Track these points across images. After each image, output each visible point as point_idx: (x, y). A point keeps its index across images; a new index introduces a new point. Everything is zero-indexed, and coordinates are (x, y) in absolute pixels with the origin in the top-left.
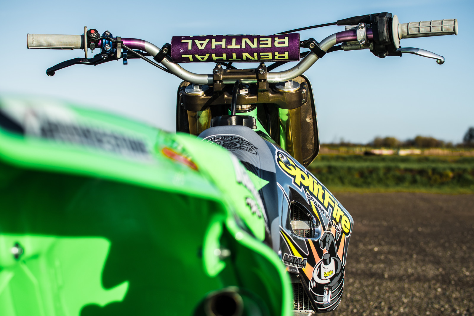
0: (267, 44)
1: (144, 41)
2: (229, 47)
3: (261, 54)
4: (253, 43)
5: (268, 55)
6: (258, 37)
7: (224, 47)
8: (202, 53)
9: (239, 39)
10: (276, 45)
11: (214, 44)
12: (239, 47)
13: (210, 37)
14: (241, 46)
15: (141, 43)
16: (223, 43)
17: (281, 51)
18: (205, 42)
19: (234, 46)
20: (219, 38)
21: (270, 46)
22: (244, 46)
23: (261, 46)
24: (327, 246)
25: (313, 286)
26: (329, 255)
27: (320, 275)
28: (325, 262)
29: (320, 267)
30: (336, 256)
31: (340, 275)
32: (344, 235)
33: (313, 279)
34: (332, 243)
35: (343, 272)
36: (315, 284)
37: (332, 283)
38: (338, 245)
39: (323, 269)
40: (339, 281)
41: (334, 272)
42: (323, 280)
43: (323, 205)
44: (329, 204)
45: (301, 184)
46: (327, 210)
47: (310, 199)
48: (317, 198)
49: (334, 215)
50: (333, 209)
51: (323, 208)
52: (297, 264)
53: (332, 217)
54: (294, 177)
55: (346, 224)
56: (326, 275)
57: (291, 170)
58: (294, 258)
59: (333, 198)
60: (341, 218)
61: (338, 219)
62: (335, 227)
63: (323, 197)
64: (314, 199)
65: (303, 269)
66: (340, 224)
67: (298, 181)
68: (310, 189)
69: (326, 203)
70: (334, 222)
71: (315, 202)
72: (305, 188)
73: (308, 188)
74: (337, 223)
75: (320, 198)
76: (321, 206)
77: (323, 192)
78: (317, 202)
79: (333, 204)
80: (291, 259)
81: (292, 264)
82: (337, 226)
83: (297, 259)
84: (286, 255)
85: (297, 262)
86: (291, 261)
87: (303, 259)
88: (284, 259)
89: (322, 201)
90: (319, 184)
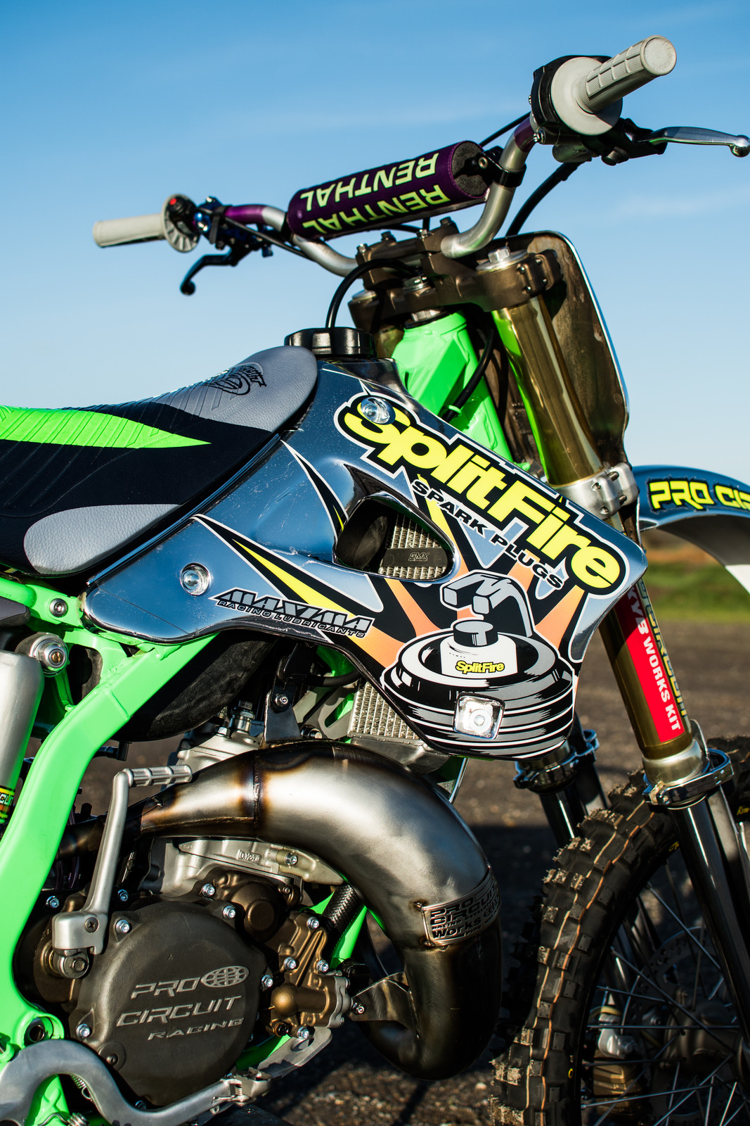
0: (405, 175)
1: (262, 207)
2: (358, 193)
3: (403, 197)
4: (388, 178)
5: (412, 199)
6: (397, 165)
7: (350, 195)
8: (326, 212)
9: (372, 173)
10: (419, 174)
11: (340, 190)
12: (369, 190)
13: (336, 182)
14: (372, 189)
15: (257, 212)
16: (349, 188)
18: (328, 191)
20: (346, 181)
21: (410, 178)
22: (376, 188)
23: (398, 182)
24: (481, 605)
25: (397, 682)
26: (489, 627)
27: (433, 663)
28: (465, 639)
29: (435, 646)
30: (529, 633)
31: (549, 681)
32: (577, 592)
33: (400, 667)
34: (510, 601)
35: (565, 676)
36: (407, 680)
37: (502, 692)
38: (541, 609)
39: (450, 653)
40: (545, 694)
41: (512, 669)
42: (449, 676)
43: (484, 513)
44: (516, 513)
45: (402, 461)
46: (501, 525)
47: (426, 496)
48: (462, 497)
49: (535, 539)
50: (533, 526)
51: (481, 521)
52: (321, 622)
53: (522, 543)
54: (380, 447)
55: (596, 567)
56: (465, 669)
57: (380, 431)
58: (299, 608)
59: (548, 506)
60: (571, 551)
61: (552, 551)
62: (535, 568)
63: (494, 495)
64: (447, 498)
65: (354, 638)
66: (562, 564)
67: (389, 456)
68: (438, 475)
69: (500, 510)
70: (528, 555)
71: (449, 503)
72: (413, 471)
73: (427, 473)
74: (545, 559)
75: (478, 496)
76: (474, 516)
77: (502, 486)
78: (459, 505)
79: (536, 516)
80: (280, 605)
81: (282, 616)
82: (547, 566)
83: (319, 612)
84: (245, 593)
85: (318, 619)
86: (282, 611)
87: (351, 616)
88: (228, 597)
89: (483, 504)
90: (492, 468)
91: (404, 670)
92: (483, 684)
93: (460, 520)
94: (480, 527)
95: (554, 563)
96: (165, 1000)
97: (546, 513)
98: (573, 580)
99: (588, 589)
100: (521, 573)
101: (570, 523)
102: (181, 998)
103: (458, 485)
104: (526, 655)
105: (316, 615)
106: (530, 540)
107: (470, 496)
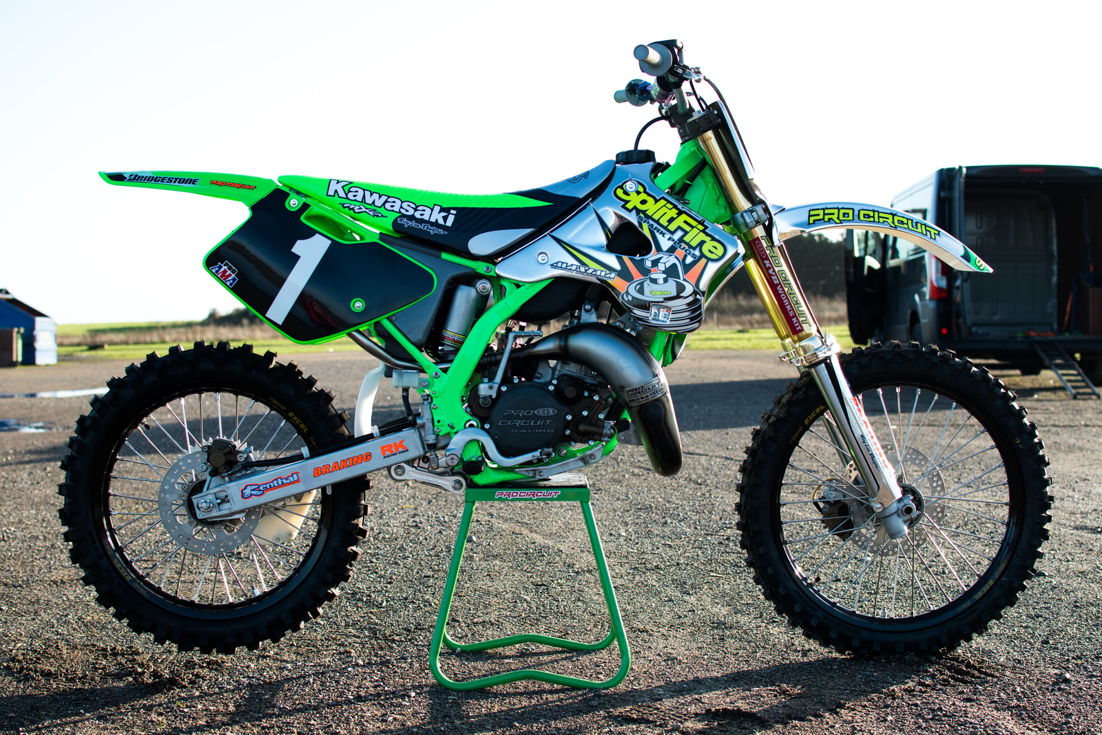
24: (661, 267)
25: (626, 299)
26: (665, 276)
27: (641, 291)
28: (654, 281)
29: (642, 284)
30: (682, 278)
31: (691, 299)
32: (704, 261)
33: (627, 293)
34: (674, 265)
35: (698, 297)
36: (630, 298)
37: (670, 304)
38: (687, 268)
39: (648, 286)
40: (688, 304)
41: (674, 294)
42: (647, 297)
43: (665, 228)
44: (679, 228)
45: (635, 208)
46: (673, 233)
47: (642, 222)
48: (657, 222)
49: (687, 239)
50: (686, 233)
51: (664, 231)
52: (595, 275)
53: (681, 240)
54: (627, 202)
55: (713, 250)
56: (654, 293)
57: (629, 195)
58: (586, 269)
59: (694, 223)
60: (703, 242)
61: (694, 244)
62: (686, 251)
63: (671, 220)
64: (651, 222)
65: (609, 281)
66: (698, 249)
67: (629, 206)
68: (649, 213)
69: (672, 227)
70: (683, 245)
71: (651, 225)
72: (638, 211)
73: (644, 212)
74: (690, 247)
75: (664, 221)
76: (661, 229)
77: (675, 216)
78: (655, 225)
79: (687, 228)
80: (578, 268)
81: (579, 272)
82: (691, 250)
83: (595, 271)
84: (563, 263)
85: (594, 273)
86: (578, 270)
87: (608, 272)
88: (556, 265)
89: (665, 224)
90: (673, 208)
91: (629, 294)
92: (662, 300)
93: (655, 232)
94: (664, 234)
95: (694, 249)
96: (518, 417)
97: (692, 227)
98: (702, 256)
99: (709, 260)
100: (680, 253)
101: (703, 231)
102: (524, 417)
103: (656, 217)
104: (681, 288)
105: (593, 271)
106: (685, 239)
107: (661, 221)
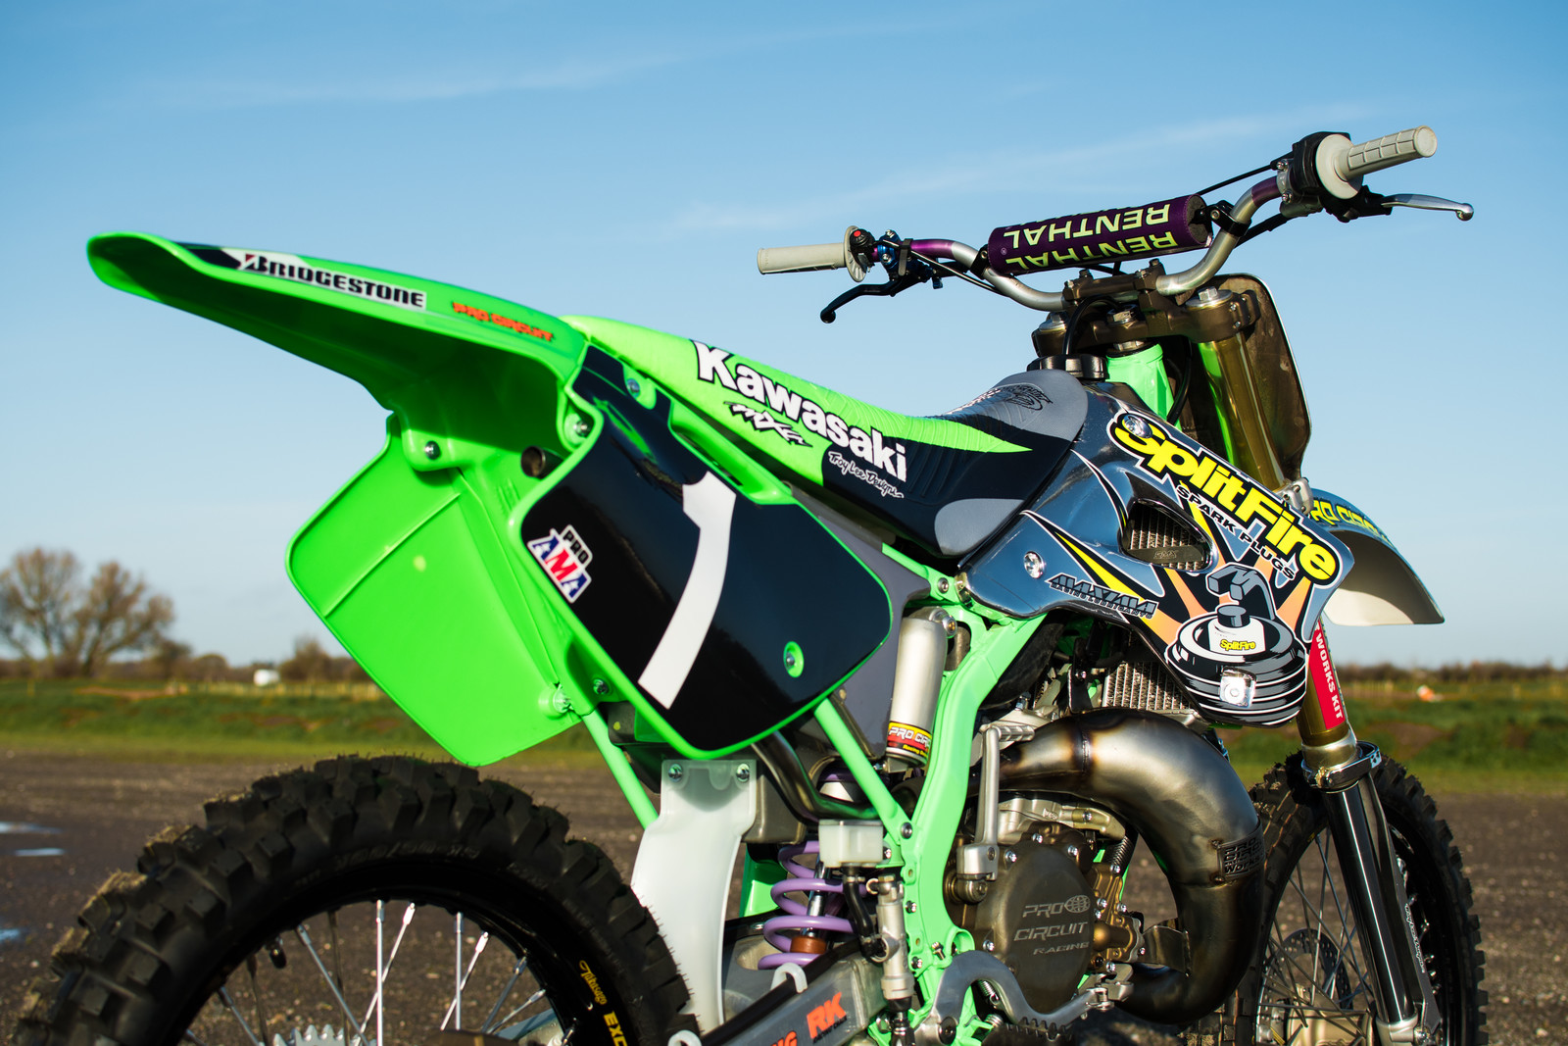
0: (1135, 222)
1: (950, 242)
2: (1076, 235)
3: (1128, 241)
4: (1113, 223)
5: (1140, 243)
6: (1122, 211)
7: (1068, 236)
8: (1036, 251)
9: (1092, 218)
10: (1150, 221)
11: (1053, 231)
12: (1090, 233)
13: (1048, 222)
14: (1094, 232)
15: (946, 246)
16: (1066, 230)
17: (1159, 231)
18: (1039, 232)
19: (1083, 232)
20: (1060, 222)
21: (1138, 224)
22: (1098, 231)
23: (1125, 227)
24: (1236, 592)
25: (1178, 658)
26: (1243, 611)
27: (1204, 641)
28: (1226, 621)
29: (1204, 626)
30: (1273, 617)
31: (1288, 658)
32: (1305, 582)
33: (1179, 644)
34: (1257, 590)
35: (1300, 654)
36: (1185, 656)
37: (1254, 667)
38: (1281, 596)
39: (1217, 633)
40: (1286, 670)
41: (1261, 648)
42: (1215, 653)
43: (1232, 514)
44: (1255, 515)
45: (1166, 470)
46: (1246, 525)
47: (1188, 499)
48: (1214, 501)
49: (1272, 537)
50: (1270, 526)
52: (1120, 604)
53: (1263, 541)
54: (1148, 457)
55: (1318, 562)
56: (1227, 646)
57: (1145, 444)
58: (1105, 592)
60: (1298, 548)
61: (1285, 548)
62: (1274, 561)
63: (1239, 500)
64: (1204, 501)
65: (1144, 618)
66: (1293, 558)
67: (1157, 464)
68: (1197, 482)
69: (1244, 512)
70: (1268, 551)
71: (1205, 506)
72: (1176, 478)
73: (1186, 479)
74: (1280, 554)
75: (1226, 500)
77: (1243, 492)
78: (1214, 508)
79: (1271, 518)
80: (1092, 589)
81: (1093, 599)
82: (1282, 560)
83: (1118, 597)
84: (1068, 578)
85: (1118, 601)
86: (1093, 594)
87: (1141, 600)
88: (1057, 581)
89: (1231, 507)
90: (1232, 477)
91: (1182, 647)
92: (1241, 660)
93: (1215, 520)
94: (1231, 526)
95: (1287, 558)
96: (1044, 921)
97: (1278, 516)
98: (1302, 573)
99: (1314, 580)
100: (1263, 566)
102: (1054, 920)
103: (1210, 490)
104: (1271, 636)
105: (1116, 598)
106: (1269, 537)
107: (1221, 499)
